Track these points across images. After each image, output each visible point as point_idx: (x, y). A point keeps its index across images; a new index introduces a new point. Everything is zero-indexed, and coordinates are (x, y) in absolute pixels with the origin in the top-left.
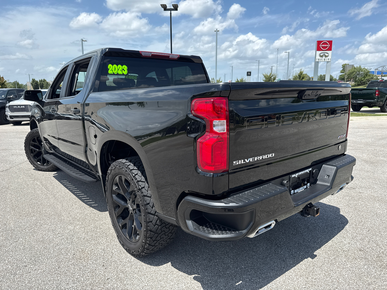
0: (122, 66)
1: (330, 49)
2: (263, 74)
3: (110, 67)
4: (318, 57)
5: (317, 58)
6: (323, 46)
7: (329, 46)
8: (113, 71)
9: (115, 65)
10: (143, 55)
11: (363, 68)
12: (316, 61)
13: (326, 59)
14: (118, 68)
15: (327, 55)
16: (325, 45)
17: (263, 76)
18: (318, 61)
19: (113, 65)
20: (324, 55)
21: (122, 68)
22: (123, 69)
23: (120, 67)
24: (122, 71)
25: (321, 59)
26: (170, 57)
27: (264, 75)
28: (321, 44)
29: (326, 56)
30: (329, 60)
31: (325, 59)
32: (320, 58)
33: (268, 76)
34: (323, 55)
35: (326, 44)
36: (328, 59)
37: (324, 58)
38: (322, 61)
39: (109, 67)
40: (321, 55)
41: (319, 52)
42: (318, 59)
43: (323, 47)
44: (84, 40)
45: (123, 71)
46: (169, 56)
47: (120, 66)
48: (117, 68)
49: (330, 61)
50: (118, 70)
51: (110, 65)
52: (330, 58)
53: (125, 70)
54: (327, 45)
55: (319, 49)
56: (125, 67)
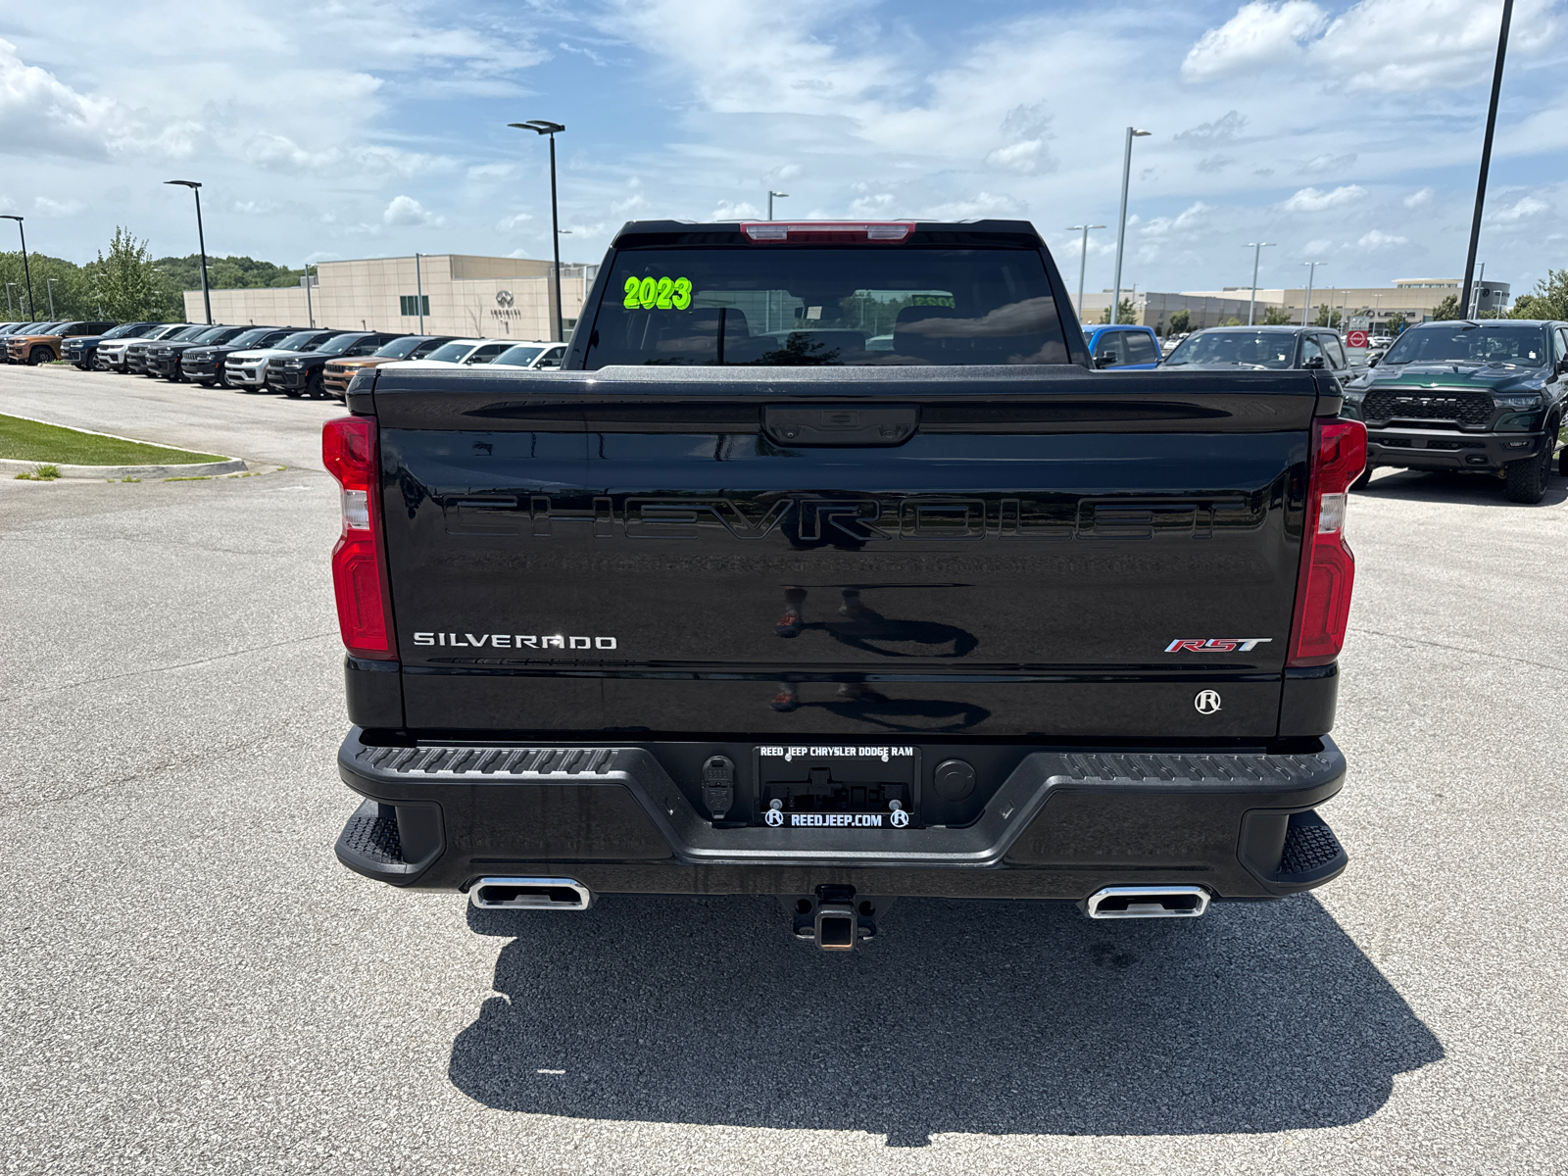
0: (674, 280)
3: (632, 286)
8: (641, 298)
9: (649, 281)
10: (754, 237)
14: (660, 287)
19: (641, 280)
21: (673, 286)
22: (676, 293)
23: (665, 286)
24: (671, 298)
26: (870, 236)
39: (627, 287)
44: (1139, 131)
45: (675, 297)
46: (867, 232)
47: (666, 281)
48: (656, 288)
50: (659, 294)
51: (632, 280)
53: (681, 296)
56: (684, 285)
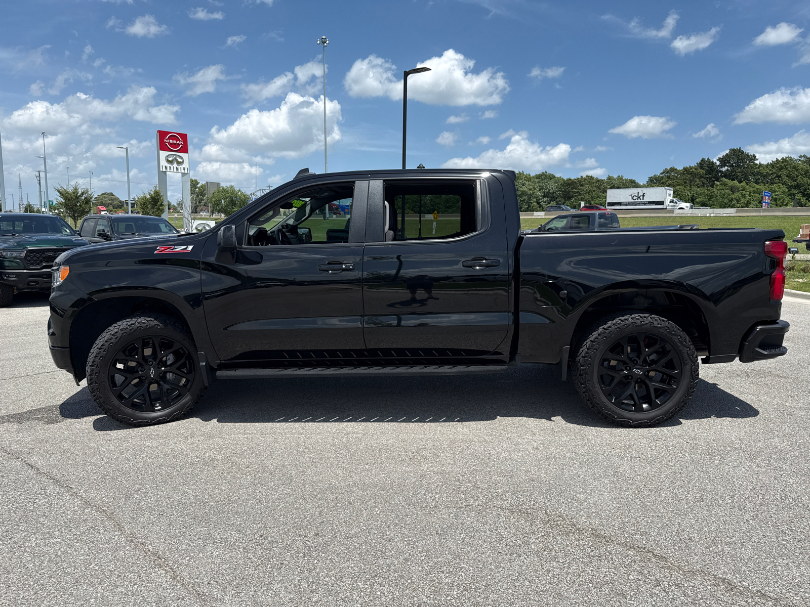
1: (185, 150)
2: (54, 188)
4: (163, 163)
5: (161, 164)
6: (171, 141)
7: (182, 144)
11: (238, 189)
12: (161, 170)
13: (179, 167)
15: (180, 160)
16: (175, 142)
17: (58, 194)
18: (164, 170)
20: (175, 160)
25: (170, 168)
27: (59, 191)
28: (167, 138)
29: (179, 163)
30: (186, 172)
31: (177, 169)
32: (168, 165)
33: (67, 193)
34: (173, 160)
35: (177, 139)
36: (184, 169)
37: (175, 165)
38: (172, 170)
40: (170, 159)
41: (163, 154)
42: (164, 168)
43: (170, 144)
49: (188, 173)
52: (188, 167)
54: (178, 142)
55: (163, 147)
